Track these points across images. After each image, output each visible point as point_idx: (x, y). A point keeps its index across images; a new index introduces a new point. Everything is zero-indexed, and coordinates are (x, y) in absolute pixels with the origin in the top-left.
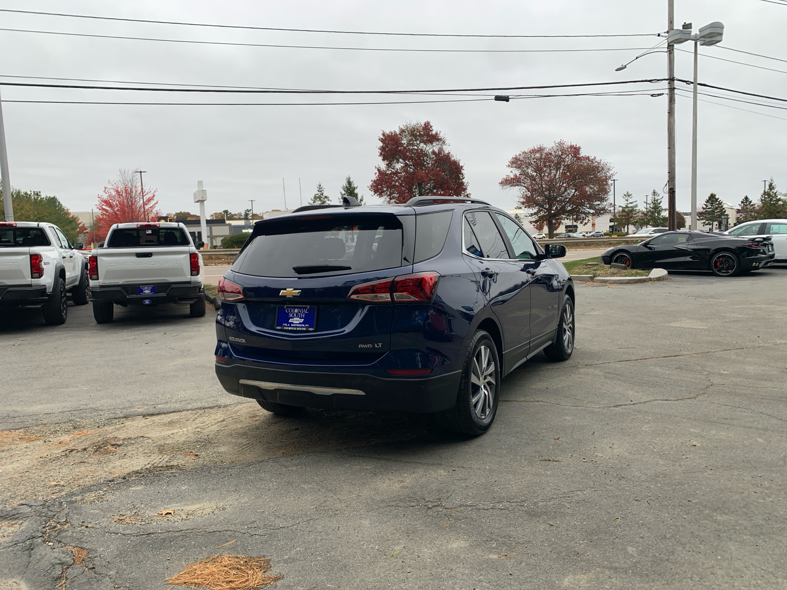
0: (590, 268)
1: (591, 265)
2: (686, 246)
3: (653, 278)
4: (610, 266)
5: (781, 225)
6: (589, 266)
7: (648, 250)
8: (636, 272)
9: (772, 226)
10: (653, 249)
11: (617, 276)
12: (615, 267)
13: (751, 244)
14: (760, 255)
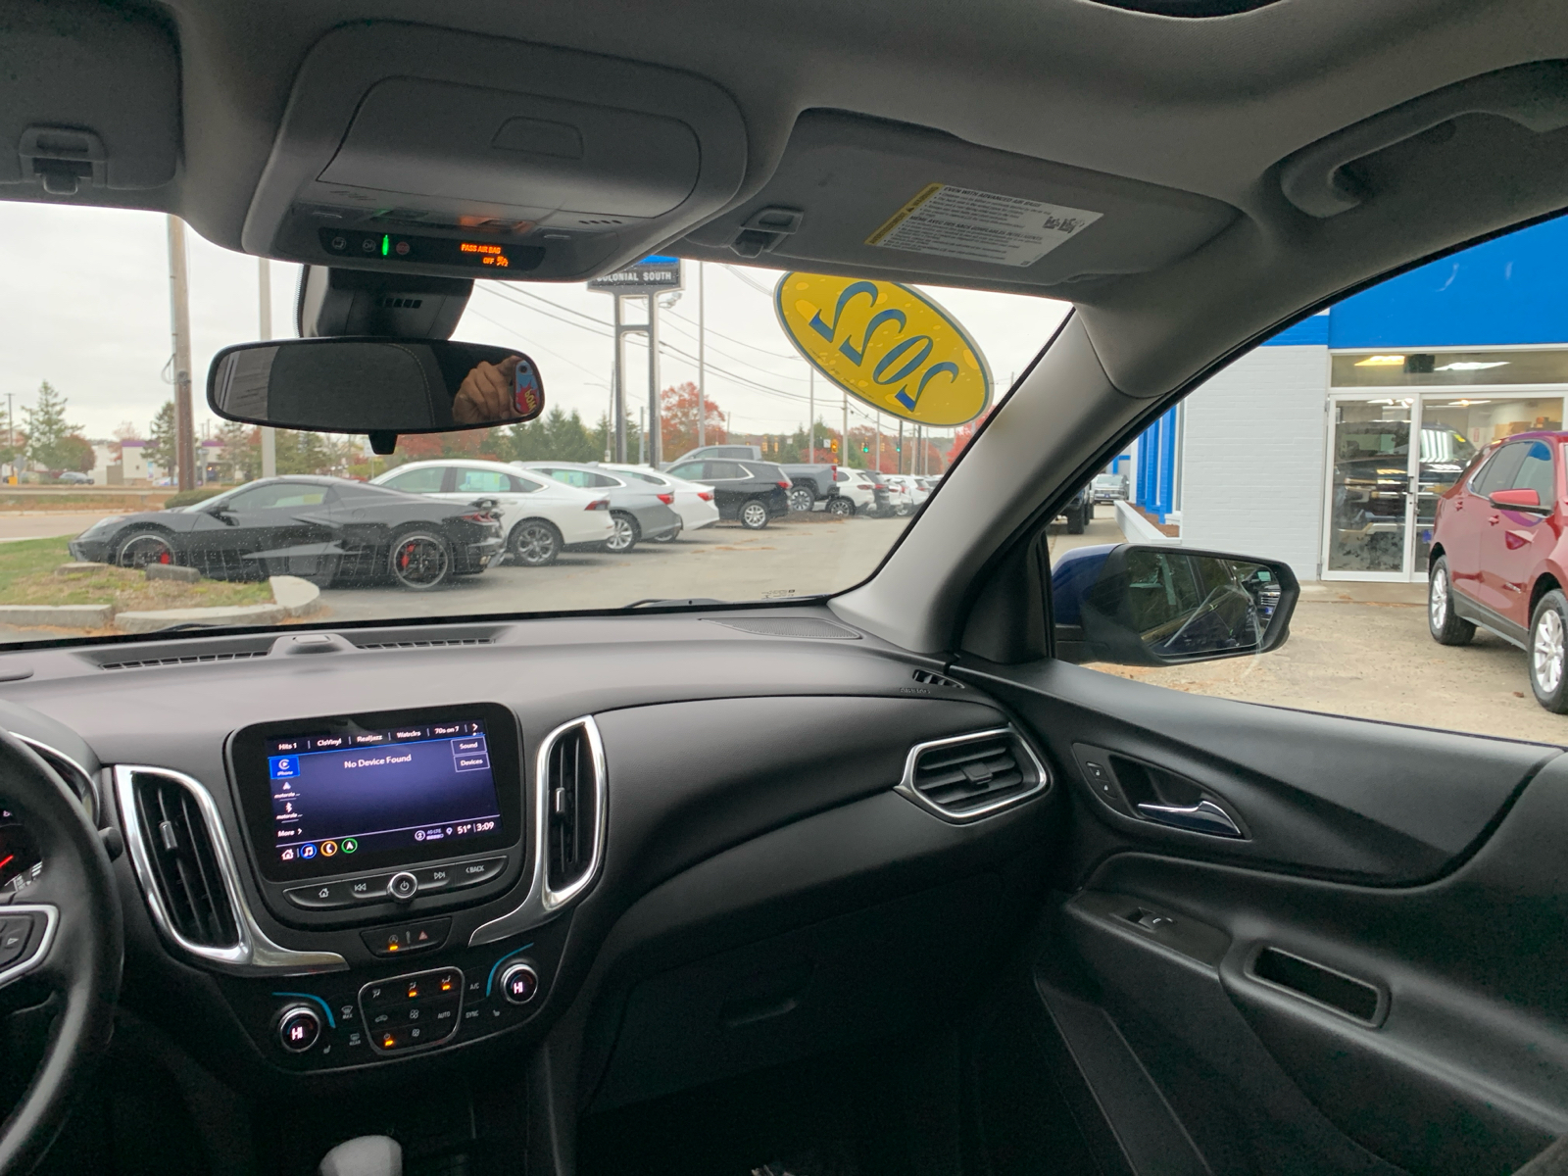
0: (79, 579)
1: (77, 570)
2: (327, 517)
3: (296, 609)
4: (143, 573)
5: (486, 475)
6: (72, 576)
7: (222, 526)
8: (237, 592)
9: (468, 474)
10: (235, 522)
11: (186, 606)
12: (162, 575)
13: (476, 514)
14: (492, 541)
